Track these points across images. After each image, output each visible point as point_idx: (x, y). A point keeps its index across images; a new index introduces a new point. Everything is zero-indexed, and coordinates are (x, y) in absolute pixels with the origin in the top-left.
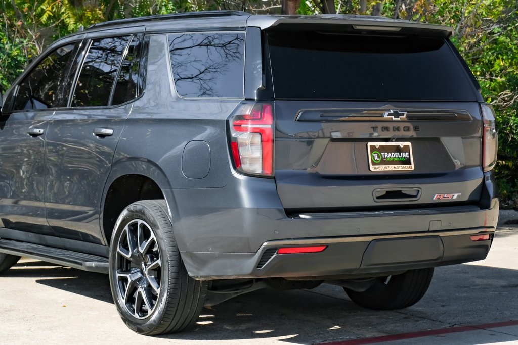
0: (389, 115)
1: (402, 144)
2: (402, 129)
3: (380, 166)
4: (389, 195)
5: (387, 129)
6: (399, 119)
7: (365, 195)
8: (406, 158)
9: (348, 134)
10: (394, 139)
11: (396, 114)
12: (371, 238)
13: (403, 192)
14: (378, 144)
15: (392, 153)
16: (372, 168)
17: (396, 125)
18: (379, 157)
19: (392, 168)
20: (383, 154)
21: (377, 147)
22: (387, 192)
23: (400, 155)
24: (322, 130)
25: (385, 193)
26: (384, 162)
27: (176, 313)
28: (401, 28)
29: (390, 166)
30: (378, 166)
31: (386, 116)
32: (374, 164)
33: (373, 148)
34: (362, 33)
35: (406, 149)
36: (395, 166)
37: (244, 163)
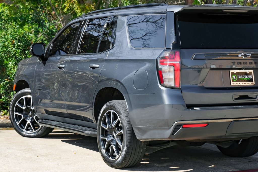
0: (241, 56)
1: (248, 71)
2: (248, 63)
3: (236, 83)
4: (241, 97)
5: (240, 63)
6: (247, 58)
7: (228, 97)
8: (250, 78)
9: (219, 66)
10: (244, 68)
11: (245, 56)
12: (231, 120)
13: (249, 96)
14: (235, 71)
15: (243, 76)
16: (232, 83)
17: (245, 61)
18: (236, 78)
19: (242, 84)
20: (238, 76)
21: (235, 73)
22: (240, 96)
23: (247, 77)
24: (206, 64)
25: (239, 96)
26: (238, 80)
27: (130, 157)
28: (248, 11)
29: (242, 82)
30: (235, 83)
31: (240, 56)
32: (233, 81)
33: (233, 73)
34: (227, 13)
35: (251, 73)
36: (244, 82)
37: (165, 81)
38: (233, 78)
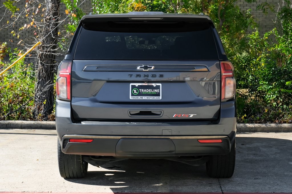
0: (141, 68)
1: (154, 85)
2: (150, 76)
3: (137, 97)
4: (141, 113)
5: (138, 76)
6: (148, 70)
7: (123, 112)
8: (157, 92)
10: (146, 81)
11: (146, 68)
12: (120, 137)
13: (152, 112)
15: (147, 90)
16: (131, 98)
17: (146, 74)
18: (137, 91)
19: (145, 98)
20: (140, 90)
21: (137, 86)
22: (140, 111)
23: (153, 91)
26: (140, 94)
28: (163, 18)
29: (144, 97)
30: (135, 97)
31: (138, 68)
32: (132, 95)
33: (133, 87)
35: (158, 87)
36: (147, 97)
38: (134, 91)
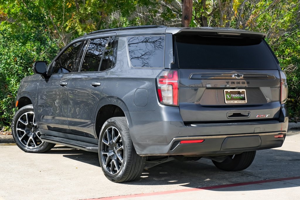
0: (235, 76)
1: (241, 90)
2: (241, 83)
3: (230, 101)
4: (235, 115)
5: (233, 83)
6: (240, 78)
7: (223, 115)
8: (243, 97)
9: (214, 85)
10: (237, 88)
11: (238, 76)
12: (225, 136)
13: (241, 114)
14: (229, 90)
15: (236, 95)
16: (226, 102)
17: (238, 81)
18: (230, 97)
19: (236, 102)
20: (232, 95)
21: (229, 92)
22: (234, 114)
23: (240, 96)
24: (202, 83)
25: (233, 114)
26: (232, 99)
27: (130, 172)
28: (240, 34)
31: (233, 76)
32: (227, 100)
33: (227, 92)
34: (222, 36)
35: (243, 92)
36: (238, 101)
37: (164, 99)
38: (227, 96)
